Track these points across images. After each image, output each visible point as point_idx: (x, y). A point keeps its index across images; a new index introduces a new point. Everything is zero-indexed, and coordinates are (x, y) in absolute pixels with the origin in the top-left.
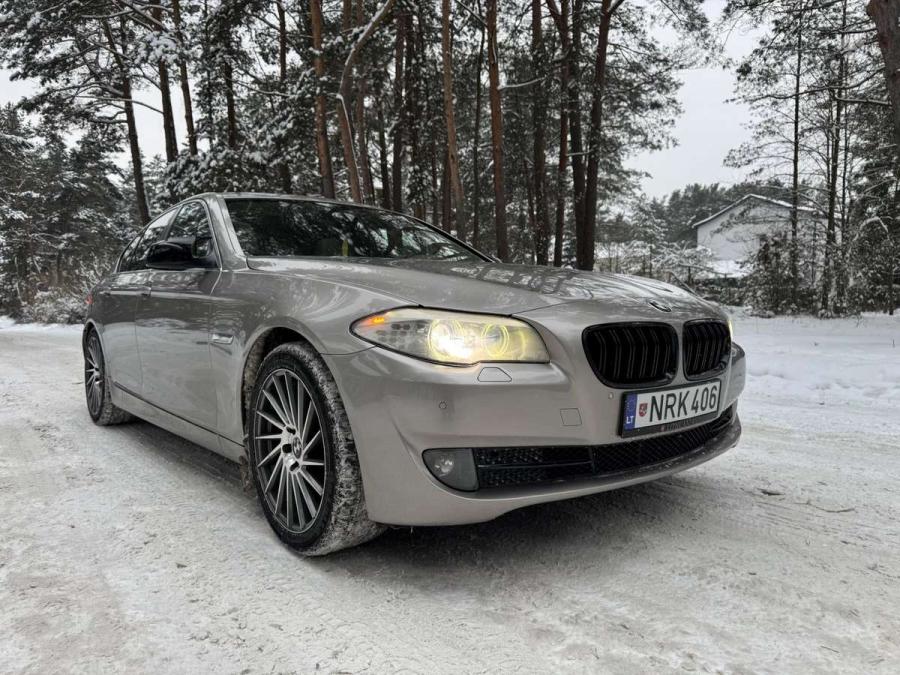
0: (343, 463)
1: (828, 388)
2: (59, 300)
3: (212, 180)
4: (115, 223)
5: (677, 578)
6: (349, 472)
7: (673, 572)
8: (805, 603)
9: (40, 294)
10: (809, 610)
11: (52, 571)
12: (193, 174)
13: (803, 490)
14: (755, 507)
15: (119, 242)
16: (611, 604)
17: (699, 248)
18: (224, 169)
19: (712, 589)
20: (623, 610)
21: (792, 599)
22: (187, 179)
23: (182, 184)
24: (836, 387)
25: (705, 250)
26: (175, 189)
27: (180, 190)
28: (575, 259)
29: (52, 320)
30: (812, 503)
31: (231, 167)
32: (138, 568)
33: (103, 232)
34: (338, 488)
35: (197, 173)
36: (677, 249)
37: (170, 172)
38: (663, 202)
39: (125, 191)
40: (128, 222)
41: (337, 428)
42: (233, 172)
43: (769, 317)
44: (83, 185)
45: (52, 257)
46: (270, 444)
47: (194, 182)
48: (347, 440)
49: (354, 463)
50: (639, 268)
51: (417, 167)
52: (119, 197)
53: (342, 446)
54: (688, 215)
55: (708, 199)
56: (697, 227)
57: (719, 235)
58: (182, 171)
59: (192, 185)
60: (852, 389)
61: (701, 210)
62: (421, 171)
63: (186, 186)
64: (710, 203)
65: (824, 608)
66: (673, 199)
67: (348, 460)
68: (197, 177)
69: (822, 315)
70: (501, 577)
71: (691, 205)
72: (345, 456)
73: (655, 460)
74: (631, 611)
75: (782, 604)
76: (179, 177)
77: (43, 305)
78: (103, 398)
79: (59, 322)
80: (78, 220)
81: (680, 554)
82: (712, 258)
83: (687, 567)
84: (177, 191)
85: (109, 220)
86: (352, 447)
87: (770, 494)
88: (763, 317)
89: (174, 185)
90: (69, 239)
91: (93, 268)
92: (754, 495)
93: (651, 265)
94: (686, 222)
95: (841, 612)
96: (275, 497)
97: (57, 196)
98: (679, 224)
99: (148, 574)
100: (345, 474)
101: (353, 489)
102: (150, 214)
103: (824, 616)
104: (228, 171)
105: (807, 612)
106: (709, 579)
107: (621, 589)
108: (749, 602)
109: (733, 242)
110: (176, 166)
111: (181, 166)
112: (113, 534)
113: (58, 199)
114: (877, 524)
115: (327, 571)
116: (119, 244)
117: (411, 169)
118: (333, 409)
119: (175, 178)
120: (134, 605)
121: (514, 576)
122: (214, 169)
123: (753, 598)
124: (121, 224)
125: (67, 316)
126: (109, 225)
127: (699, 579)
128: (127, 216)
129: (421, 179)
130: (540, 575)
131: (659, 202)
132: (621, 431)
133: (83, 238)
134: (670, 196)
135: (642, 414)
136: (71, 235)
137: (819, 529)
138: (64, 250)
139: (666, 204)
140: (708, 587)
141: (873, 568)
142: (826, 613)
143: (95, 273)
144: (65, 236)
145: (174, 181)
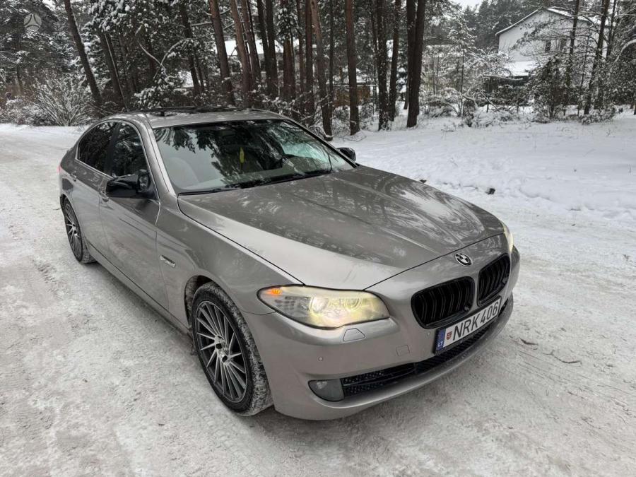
0: (257, 377)
1: (579, 210)
2: (25, 107)
3: (128, 21)
4: (56, 41)
5: (465, 429)
6: (262, 382)
7: (462, 424)
8: (540, 457)
9: (9, 102)
10: (541, 463)
11: (82, 429)
12: (112, 14)
13: (550, 336)
14: (518, 356)
15: (61, 57)
16: (423, 457)
17: (500, 53)
18: (136, 14)
19: (485, 441)
20: (431, 463)
21: (532, 454)
22: (108, 18)
23: (105, 23)
24: (585, 210)
25: (504, 55)
26: (100, 27)
27: (104, 28)
28: (406, 63)
29: (21, 122)
30: (554, 353)
31: (141, 11)
32: (135, 425)
33: (48, 49)
34: (255, 390)
35: (115, 12)
36: (483, 54)
37: (94, 12)
38: (475, 10)
39: (58, 12)
40: (65, 39)
41: (252, 356)
42: (143, 15)
43: (546, 122)
44: (25, 11)
45: (13, 70)
46: (208, 342)
47: (114, 21)
48: (259, 363)
49: (264, 376)
50: (454, 68)
51: (285, 9)
52: (56, 19)
53: (256, 368)
54: (494, 21)
55: (509, 8)
56: (499, 35)
57: (515, 51)
58: (103, 11)
59: (113, 23)
60: (596, 211)
61: (504, 17)
62: (288, 13)
63: (108, 24)
64: (510, 11)
65: (551, 462)
66: (481, 7)
67: (260, 375)
68: (116, 16)
69: (584, 121)
70: (357, 433)
71: (496, 13)
72: (259, 373)
73: (455, 355)
74: (436, 465)
75: (526, 457)
76: (102, 15)
77: (13, 110)
78: (82, 249)
79: (27, 124)
80: (26, 39)
81: (468, 409)
82: (509, 61)
83: (471, 420)
84: (101, 28)
85: (50, 39)
86: (262, 367)
87: (528, 344)
88: (541, 122)
89: (99, 24)
90: (23, 55)
91: (45, 83)
92: (518, 344)
93: (463, 66)
94: (491, 27)
95: (560, 466)
96: (214, 372)
97: (8, 20)
98: (485, 29)
99: (141, 431)
100: (259, 383)
101: (264, 390)
102: (82, 42)
103: (550, 469)
104: (140, 14)
105: (540, 464)
106: (484, 432)
107: (430, 441)
108: (506, 454)
109: (525, 55)
110: (98, 7)
111: (102, 8)
112: (113, 390)
113: (8, 22)
114: (593, 375)
115: (251, 427)
116: (61, 58)
117: (281, 11)
118: (249, 343)
119: (98, 17)
120: (139, 464)
121: (365, 432)
122: (128, 12)
123: (509, 450)
124: (60, 41)
125: (33, 119)
126: (51, 43)
127: (478, 432)
128: (63, 34)
129: (289, 20)
130: (381, 429)
131: (472, 9)
132: (434, 351)
133: (33, 54)
134: (481, 4)
135: (448, 338)
136: (23, 52)
137: (556, 378)
138: (20, 64)
139: (477, 11)
140: (483, 439)
141: (585, 420)
142: (551, 466)
143: (48, 87)
144: (19, 53)
145: (98, 20)
